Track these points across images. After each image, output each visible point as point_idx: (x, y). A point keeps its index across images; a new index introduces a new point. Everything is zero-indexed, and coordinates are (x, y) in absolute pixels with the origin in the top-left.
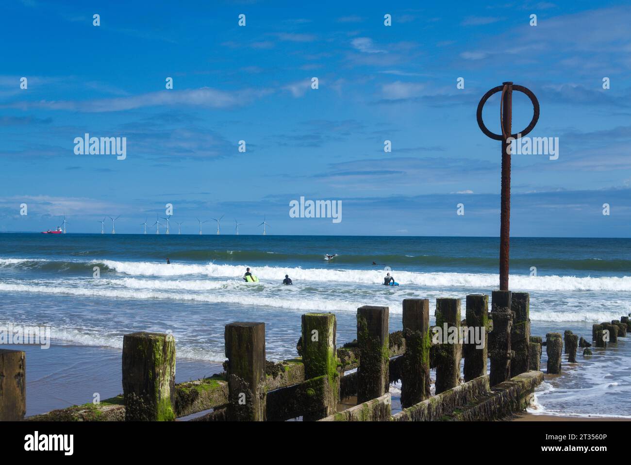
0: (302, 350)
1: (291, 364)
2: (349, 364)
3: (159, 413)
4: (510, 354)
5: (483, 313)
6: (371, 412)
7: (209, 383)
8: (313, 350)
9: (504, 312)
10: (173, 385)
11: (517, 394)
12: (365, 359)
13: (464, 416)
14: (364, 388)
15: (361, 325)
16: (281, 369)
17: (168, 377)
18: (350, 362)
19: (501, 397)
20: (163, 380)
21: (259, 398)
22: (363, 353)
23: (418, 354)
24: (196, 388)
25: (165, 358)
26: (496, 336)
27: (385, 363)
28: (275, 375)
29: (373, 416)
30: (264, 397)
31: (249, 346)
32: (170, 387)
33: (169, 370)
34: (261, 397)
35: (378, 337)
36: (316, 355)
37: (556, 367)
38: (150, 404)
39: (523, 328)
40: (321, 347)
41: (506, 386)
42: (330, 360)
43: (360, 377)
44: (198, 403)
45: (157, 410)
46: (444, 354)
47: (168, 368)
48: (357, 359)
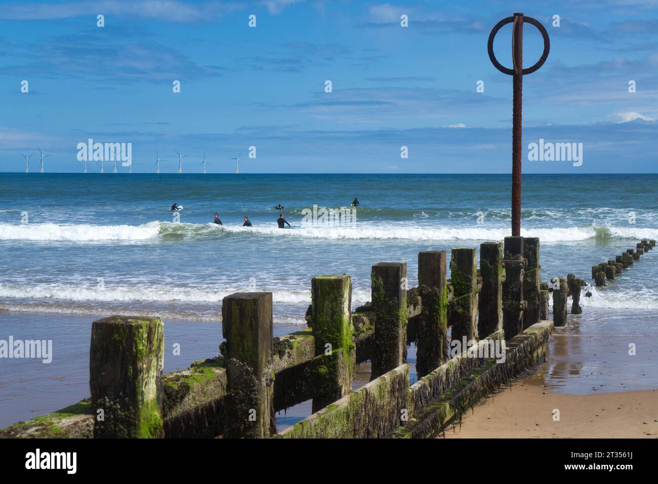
0: (312, 321)
1: (299, 338)
2: (363, 332)
3: (142, 420)
4: (523, 305)
5: (497, 262)
6: (388, 386)
7: (202, 372)
8: (325, 320)
9: (517, 259)
10: (159, 381)
11: (531, 348)
12: (381, 324)
13: (482, 379)
14: (379, 358)
15: (375, 286)
16: (289, 346)
17: (153, 373)
18: (365, 330)
19: (516, 354)
20: (148, 377)
21: (265, 385)
22: (379, 318)
23: (435, 314)
24: (186, 380)
25: (150, 349)
26: (508, 285)
27: (403, 327)
28: (281, 354)
29: (391, 390)
30: (271, 384)
31: (254, 323)
32: (157, 386)
33: (156, 364)
34: (267, 384)
35: (396, 298)
36: (329, 325)
37: (563, 314)
38: (129, 409)
39: (533, 275)
40: (335, 316)
41: (519, 340)
42: (345, 331)
43: (375, 345)
44: (189, 399)
45: (138, 417)
46: (460, 310)
47: (154, 360)
48: (371, 325)
